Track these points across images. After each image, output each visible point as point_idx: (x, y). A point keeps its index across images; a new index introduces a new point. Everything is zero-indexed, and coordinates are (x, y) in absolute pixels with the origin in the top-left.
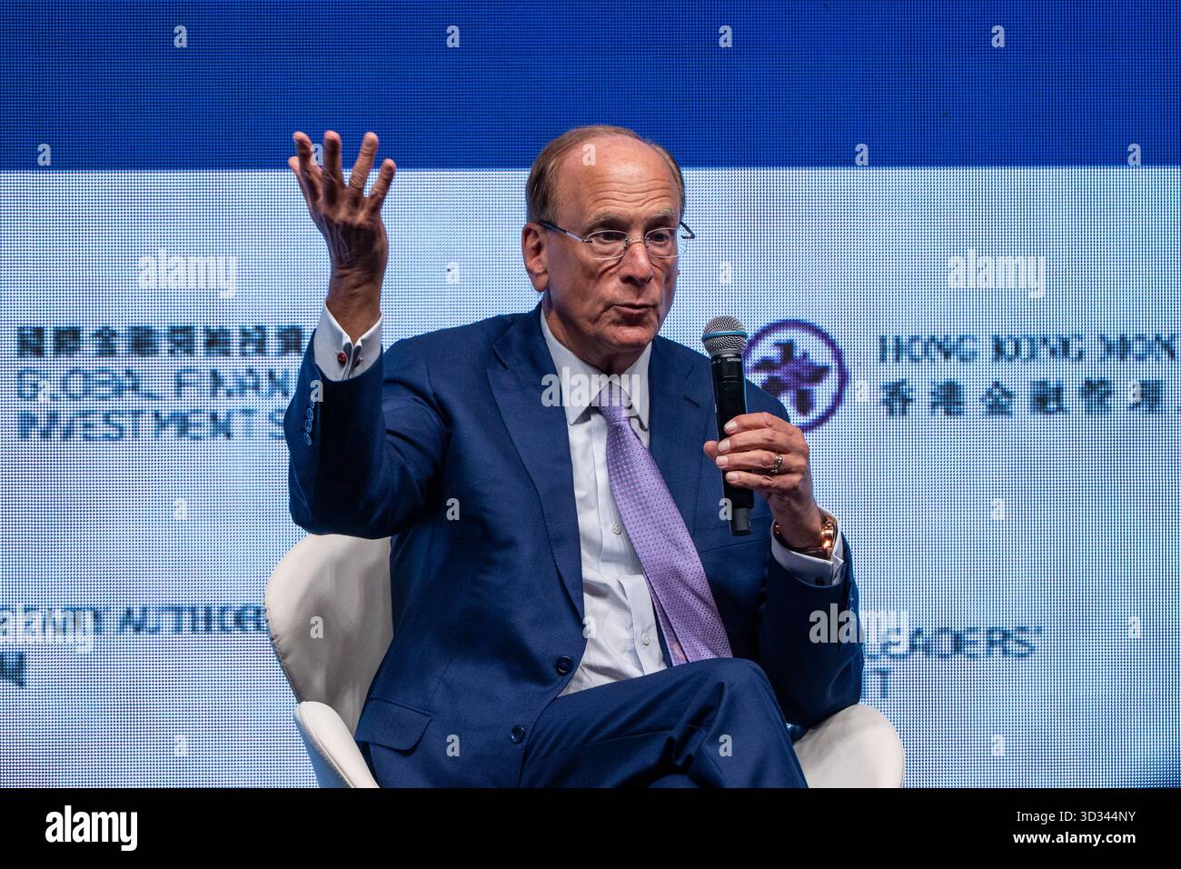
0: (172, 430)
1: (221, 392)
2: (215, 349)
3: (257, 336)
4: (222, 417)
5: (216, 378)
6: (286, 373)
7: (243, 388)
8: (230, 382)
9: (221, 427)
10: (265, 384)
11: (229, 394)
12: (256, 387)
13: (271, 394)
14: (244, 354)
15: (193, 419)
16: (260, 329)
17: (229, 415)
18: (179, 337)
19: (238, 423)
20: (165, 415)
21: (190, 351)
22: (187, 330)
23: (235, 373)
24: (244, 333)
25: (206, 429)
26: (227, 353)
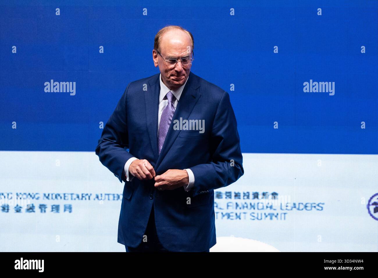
0: (226, 217)
1: (238, 208)
2: (237, 197)
3: (247, 194)
4: (238, 214)
5: (237, 205)
6: (254, 204)
7: (244, 207)
8: (240, 206)
9: (238, 217)
10: (249, 206)
11: (240, 208)
12: (247, 207)
13: (251, 209)
14: (244, 199)
15: (231, 215)
16: (248, 193)
17: (240, 214)
18: (228, 194)
19: (242, 216)
20: (224, 213)
21: (230, 198)
22: (230, 193)
23: (242, 203)
24: (244, 194)
25: (235, 217)
26: (240, 198)
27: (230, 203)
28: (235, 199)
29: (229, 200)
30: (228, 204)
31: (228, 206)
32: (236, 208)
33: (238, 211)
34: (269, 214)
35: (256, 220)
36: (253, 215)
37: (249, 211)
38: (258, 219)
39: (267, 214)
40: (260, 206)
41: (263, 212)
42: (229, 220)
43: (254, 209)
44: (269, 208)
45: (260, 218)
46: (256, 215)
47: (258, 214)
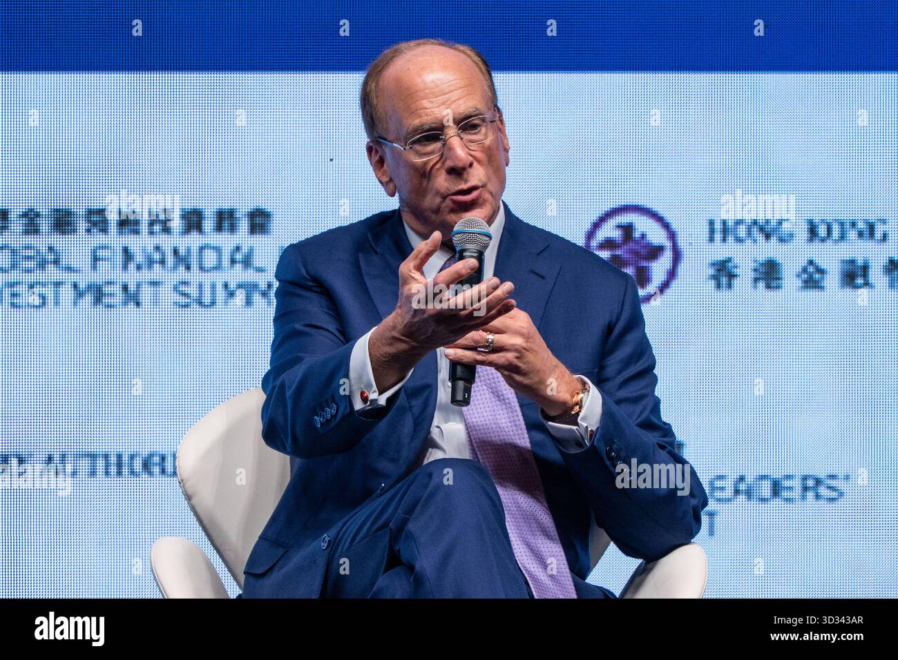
1: (132, 266)
4: (132, 288)
6: (189, 250)
7: (151, 262)
8: (139, 258)
9: (132, 297)
10: (170, 260)
11: (139, 268)
12: (162, 262)
13: (175, 268)
14: (151, 233)
15: (107, 289)
17: (138, 286)
18: (95, 218)
19: (146, 293)
21: (104, 230)
23: (144, 250)
26: (137, 232)
27: (104, 247)
28: (121, 233)
29: (99, 239)
30: (94, 252)
31: (96, 259)
32: (125, 267)
33: (132, 277)
34: (240, 286)
35: (195, 306)
36: (182, 288)
37: (170, 277)
38: (200, 303)
39: (232, 286)
40: (210, 258)
41: (219, 278)
42: (100, 308)
43: (188, 268)
44: (238, 267)
45: (207, 299)
46: (193, 291)
47: (200, 286)
